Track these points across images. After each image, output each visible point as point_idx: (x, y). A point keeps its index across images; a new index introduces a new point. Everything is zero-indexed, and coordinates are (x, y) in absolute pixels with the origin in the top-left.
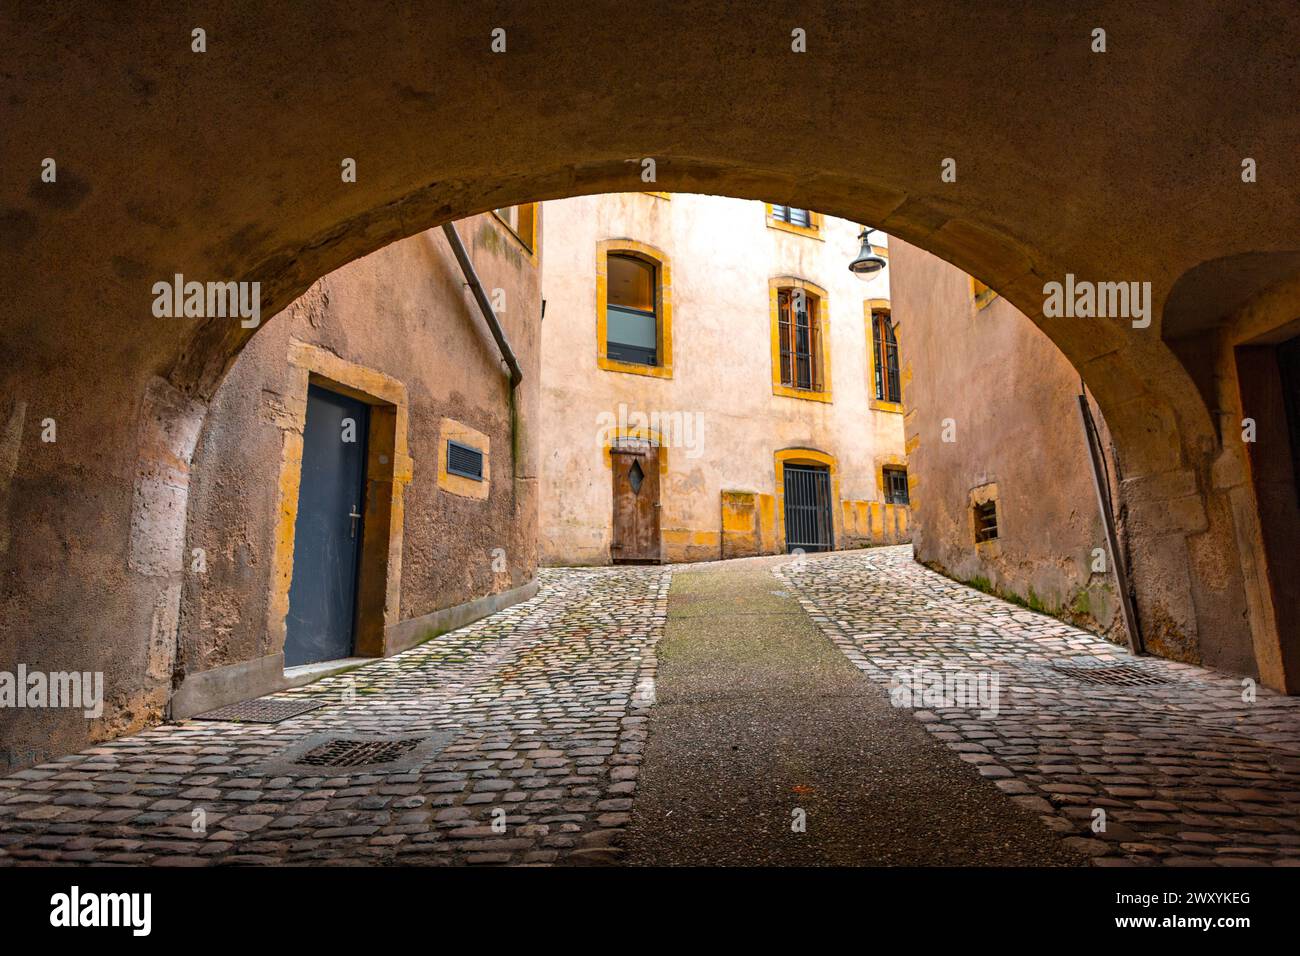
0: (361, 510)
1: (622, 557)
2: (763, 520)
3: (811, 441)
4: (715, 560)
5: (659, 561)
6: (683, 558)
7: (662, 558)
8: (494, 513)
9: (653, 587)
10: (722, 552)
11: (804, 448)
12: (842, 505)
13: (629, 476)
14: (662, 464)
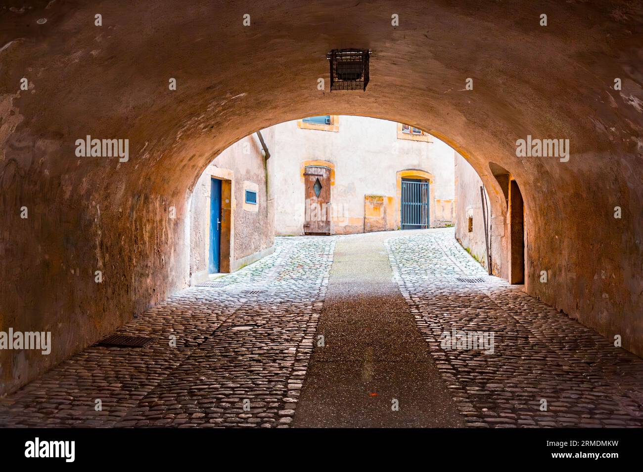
0: (220, 220)
1: (310, 232)
2: (388, 211)
3: (419, 165)
4: (360, 233)
5: (329, 233)
6: (342, 232)
7: (331, 232)
8: (261, 217)
9: (327, 249)
10: (364, 229)
11: (414, 170)
12: (436, 202)
13: (314, 187)
14: (332, 180)
